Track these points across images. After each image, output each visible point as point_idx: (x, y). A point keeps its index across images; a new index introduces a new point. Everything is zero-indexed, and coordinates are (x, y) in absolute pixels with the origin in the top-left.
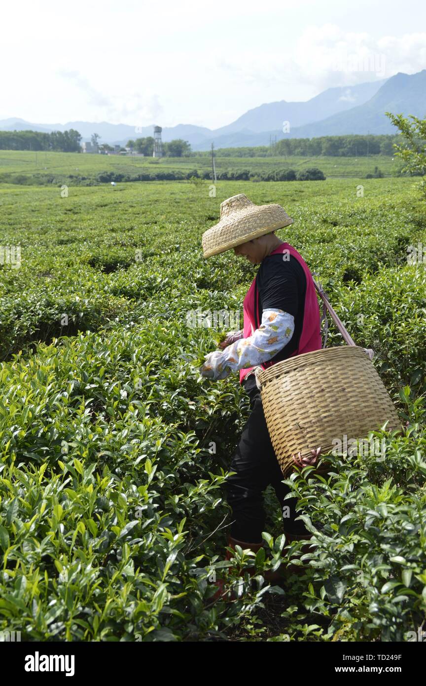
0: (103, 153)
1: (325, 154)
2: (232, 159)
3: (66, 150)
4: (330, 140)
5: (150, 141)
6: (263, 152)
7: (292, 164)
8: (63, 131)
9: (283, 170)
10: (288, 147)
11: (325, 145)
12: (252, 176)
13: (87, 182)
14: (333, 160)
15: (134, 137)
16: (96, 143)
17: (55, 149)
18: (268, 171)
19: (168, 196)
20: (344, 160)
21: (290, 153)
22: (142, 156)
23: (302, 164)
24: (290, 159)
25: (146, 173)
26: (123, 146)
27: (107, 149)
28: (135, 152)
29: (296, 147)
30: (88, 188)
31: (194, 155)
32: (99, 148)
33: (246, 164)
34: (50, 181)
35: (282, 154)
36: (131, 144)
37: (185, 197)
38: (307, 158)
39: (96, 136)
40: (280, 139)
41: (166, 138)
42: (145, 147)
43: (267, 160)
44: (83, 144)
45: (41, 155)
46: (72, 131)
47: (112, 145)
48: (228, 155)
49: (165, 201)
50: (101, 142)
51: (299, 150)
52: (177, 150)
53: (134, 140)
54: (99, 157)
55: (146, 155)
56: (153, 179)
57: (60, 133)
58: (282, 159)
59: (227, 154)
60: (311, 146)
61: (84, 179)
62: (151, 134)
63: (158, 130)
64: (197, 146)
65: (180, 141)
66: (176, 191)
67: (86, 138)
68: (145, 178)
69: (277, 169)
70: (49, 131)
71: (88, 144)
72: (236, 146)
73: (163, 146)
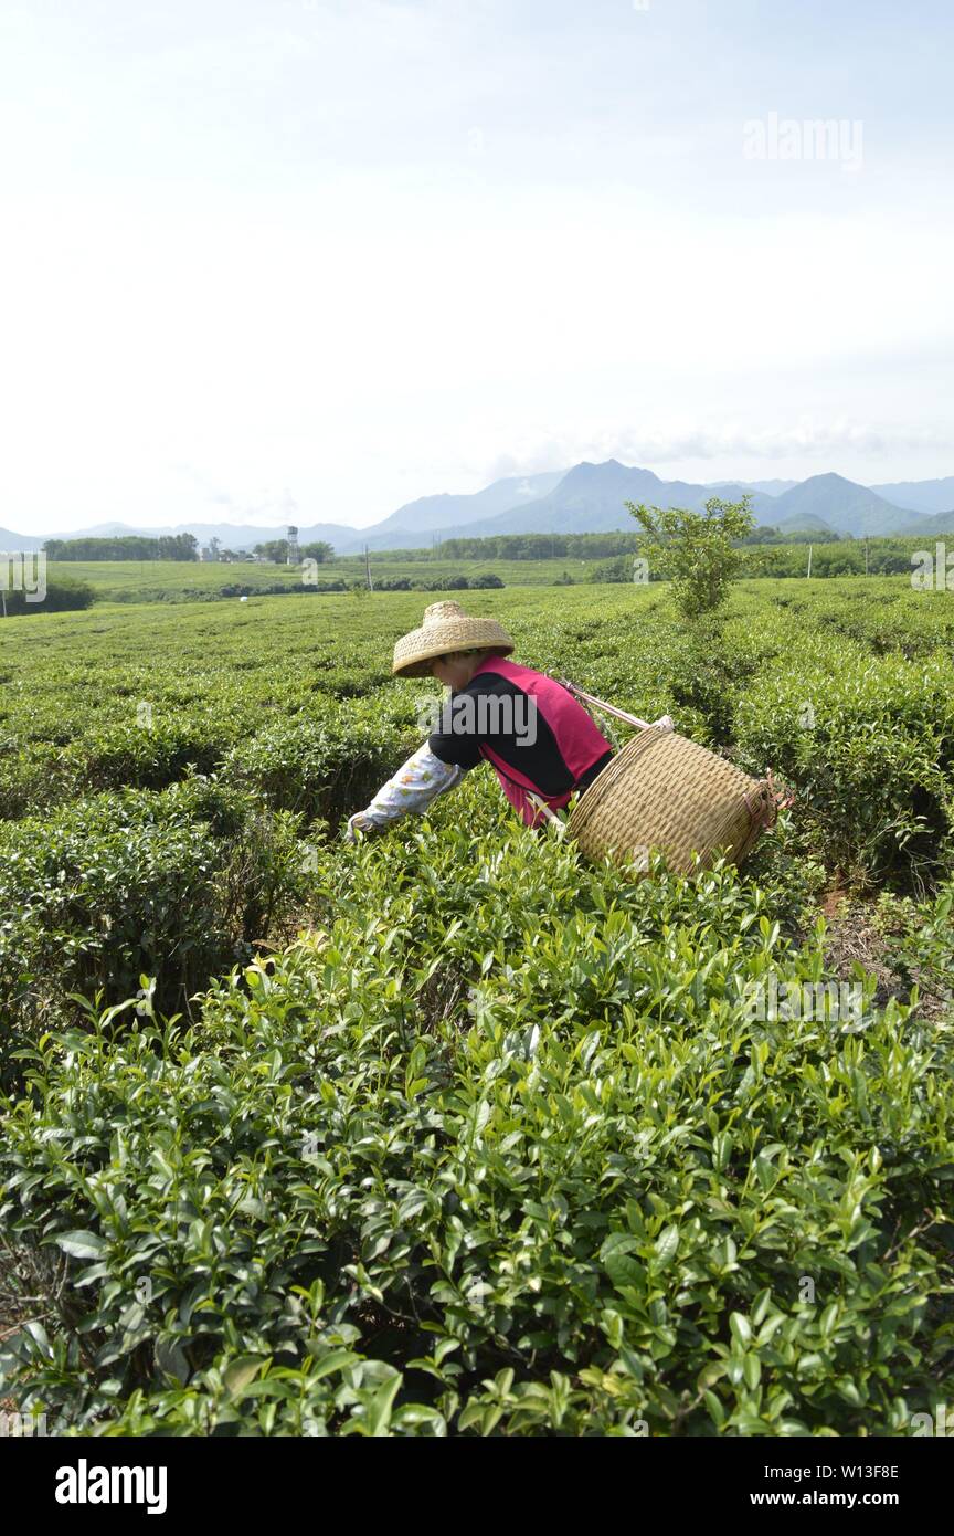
0: (224, 561)
1: (501, 558)
2: (386, 564)
3: (178, 559)
4: (506, 540)
5: (284, 544)
6: (425, 555)
7: (461, 570)
8: (174, 536)
9: (450, 576)
10: (455, 549)
11: (501, 547)
12: (413, 585)
13: (207, 597)
14: (510, 564)
15: (263, 540)
16: (215, 549)
17: (164, 557)
18: (434, 579)
19: (319, 610)
20: (524, 564)
21: (458, 556)
22: (273, 563)
23: (474, 570)
24: (459, 564)
25: (280, 584)
26: (249, 551)
27: (229, 555)
28: (265, 559)
29: (464, 550)
30: (208, 604)
31: (338, 560)
32: (219, 556)
33: (405, 571)
34: (160, 598)
35: (447, 557)
36: (259, 549)
37: (344, 611)
38: (481, 562)
39: (216, 540)
40: (445, 539)
41: (303, 541)
42: (276, 552)
43: (430, 564)
44: (199, 551)
45: (148, 565)
46: (186, 534)
47: (236, 552)
48: (381, 560)
49: (319, 616)
50: (222, 547)
51: (469, 552)
52: (319, 553)
53: (263, 544)
54: (219, 565)
55: (278, 562)
56: (289, 592)
57: (170, 538)
58: (448, 563)
59: (380, 558)
60: (483, 547)
61: (202, 593)
62: (285, 536)
63: (293, 531)
64: (340, 549)
65: (321, 544)
66: (328, 604)
67: (203, 542)
68: (279, 590)
69: (445, 576)
70: (157, 535)
71: (205, 550)
72: (390, 548)
73: (299, 550)
